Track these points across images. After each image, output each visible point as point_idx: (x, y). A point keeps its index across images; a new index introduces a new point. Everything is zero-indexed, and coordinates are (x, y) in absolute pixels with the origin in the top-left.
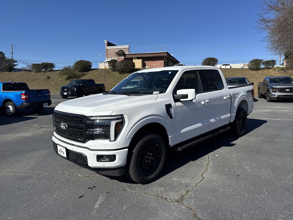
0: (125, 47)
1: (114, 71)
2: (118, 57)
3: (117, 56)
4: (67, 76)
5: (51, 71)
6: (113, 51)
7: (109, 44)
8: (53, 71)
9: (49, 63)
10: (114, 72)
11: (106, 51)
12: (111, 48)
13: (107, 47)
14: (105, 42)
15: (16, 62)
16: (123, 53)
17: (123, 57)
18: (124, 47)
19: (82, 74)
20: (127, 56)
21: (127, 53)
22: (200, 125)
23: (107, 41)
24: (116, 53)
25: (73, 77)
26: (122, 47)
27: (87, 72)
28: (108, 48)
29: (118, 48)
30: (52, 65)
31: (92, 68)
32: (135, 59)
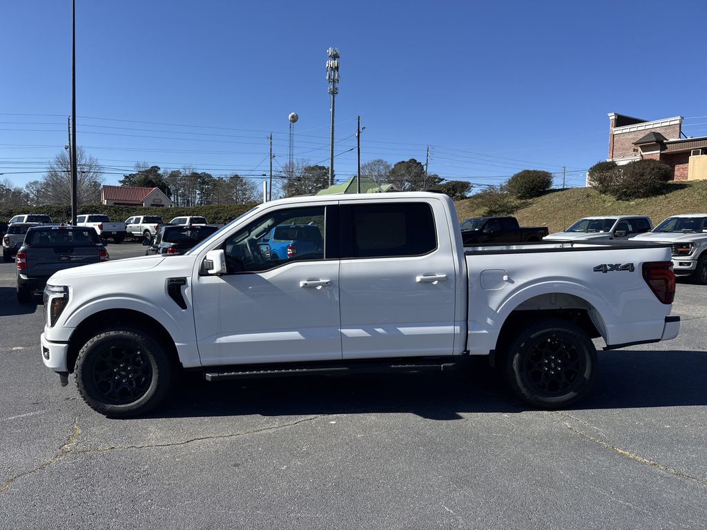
0: (667, 124)
1: (604, 192)
2: (643, 154)
3: (640, 150)
4: (487, 208)
5: (463, 198)
6: (629, 137)
7: (622, 121)
8: (466, 198)
9: (459, 183)
10: (603, 195)
11: (610, 140)
12: (624, 131)
13: (614, 129)
14: (611, 118)
15: (443, 180)
16: (656, 142)
17: (659, 151)
18: (663, 124)
19: (523, 203)
20: (671, 149)
21: (671, 140)
22: (295, 335)
23: (615, 114)
24: (635, 144)
25: (498, 212)
26: (659, 125)
27: (535, 199)
28: (616, 133)
29: (647, 127)
30: (465, 186)
31: (553, 187)
32: (696, 153)
